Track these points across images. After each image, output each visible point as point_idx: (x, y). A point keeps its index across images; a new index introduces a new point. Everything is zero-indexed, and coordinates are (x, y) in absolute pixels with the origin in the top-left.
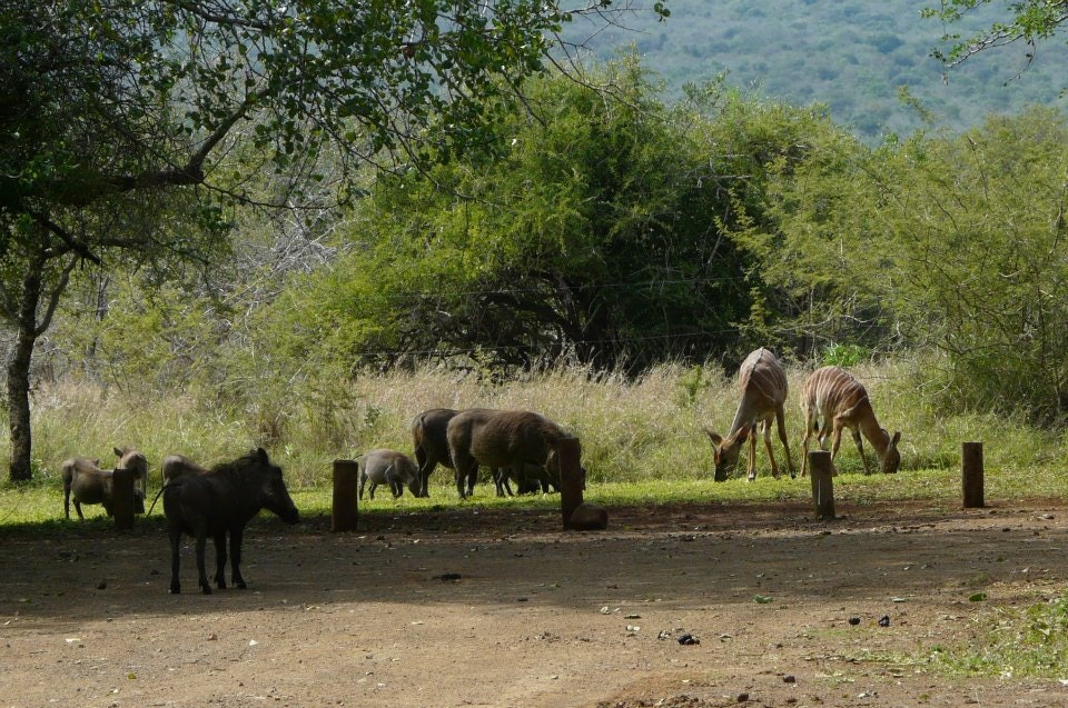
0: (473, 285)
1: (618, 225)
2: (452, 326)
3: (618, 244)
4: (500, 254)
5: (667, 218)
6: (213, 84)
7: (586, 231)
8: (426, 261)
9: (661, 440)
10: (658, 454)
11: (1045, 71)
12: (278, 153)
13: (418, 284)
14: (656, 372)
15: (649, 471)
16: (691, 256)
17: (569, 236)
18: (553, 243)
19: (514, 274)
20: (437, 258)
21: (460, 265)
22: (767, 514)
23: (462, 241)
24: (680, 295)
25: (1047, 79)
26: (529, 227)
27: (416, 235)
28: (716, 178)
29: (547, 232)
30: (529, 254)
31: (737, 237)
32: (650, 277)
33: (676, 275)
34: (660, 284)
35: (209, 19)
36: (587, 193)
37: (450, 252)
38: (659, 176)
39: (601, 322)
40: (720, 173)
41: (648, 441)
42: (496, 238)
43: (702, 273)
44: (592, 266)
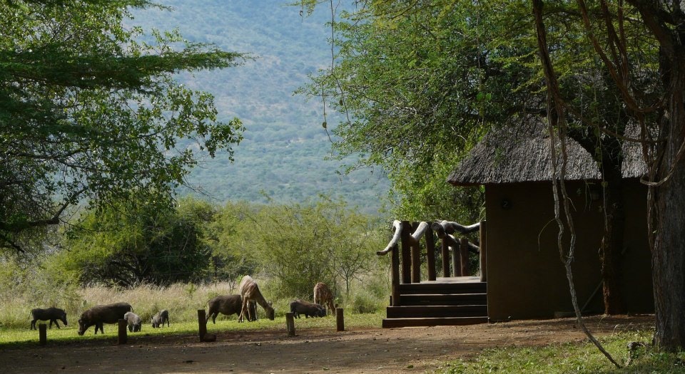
0: (106, 259)
1: (154, 238)
2: (100, 272)
3: (154, 245)
4: (115, 249)
5: (170, 236)
6: (72, 188)
7: (143, 240)
8: (90, 251)
9: (184, 308)
10: (184, 313)
11: (221, 192)
12: (97, 212)
13: (87, 259)
14: (173, 286)
15: (182, 319)
16: (177, 248)
17: (138, 242)
18: (132, 244)
19: (119, 255)
20: (94, 250)
21: (101, 252)
22: (268, 335)
23: (102, 245)
24: (174, 261)
25: (222, 194)
26: (124, 239)
27: (86, 243)
28: (186, 222)
29: (130, 241)
30: (125, 248)
31: (203, 240)
32: (164, 255)
33: (172, 254)
34: (169, 257)
35: (68, 166)
36: (143, 228)
37: (98, 248)
38: (167, 222)
39: (149, 270)
40: (186, 221)
41: (181, 309)
42: (113, 243)
43: (181, 253)
44: (145, 252)
